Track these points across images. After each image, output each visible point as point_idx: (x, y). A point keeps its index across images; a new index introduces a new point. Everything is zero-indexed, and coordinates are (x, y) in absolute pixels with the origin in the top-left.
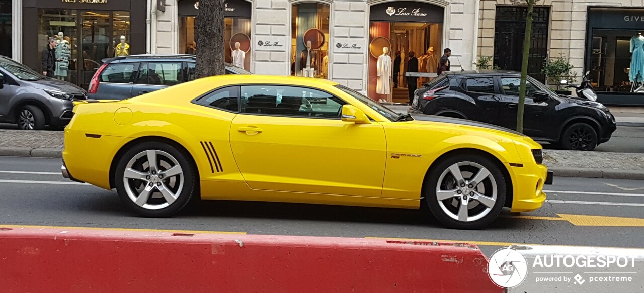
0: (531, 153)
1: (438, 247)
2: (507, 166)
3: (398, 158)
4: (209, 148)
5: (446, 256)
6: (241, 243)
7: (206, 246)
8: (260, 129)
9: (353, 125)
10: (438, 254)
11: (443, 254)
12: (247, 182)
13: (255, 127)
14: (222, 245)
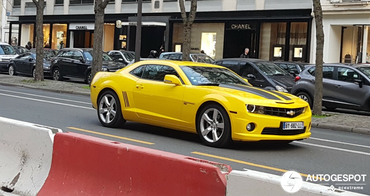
0: (246, 107)
1: (199, 163)
2: (229, 113)
3: (186, 104)
4: (125, 94)
5: (202, 169)
6: (128, 149)
7: (116, 149)
8: (143, 87)
9: (175, 86)
10: (198, 167)
11: (200, 167)
12: (137, 113)
13: (142, 85)
14: (121, 149)
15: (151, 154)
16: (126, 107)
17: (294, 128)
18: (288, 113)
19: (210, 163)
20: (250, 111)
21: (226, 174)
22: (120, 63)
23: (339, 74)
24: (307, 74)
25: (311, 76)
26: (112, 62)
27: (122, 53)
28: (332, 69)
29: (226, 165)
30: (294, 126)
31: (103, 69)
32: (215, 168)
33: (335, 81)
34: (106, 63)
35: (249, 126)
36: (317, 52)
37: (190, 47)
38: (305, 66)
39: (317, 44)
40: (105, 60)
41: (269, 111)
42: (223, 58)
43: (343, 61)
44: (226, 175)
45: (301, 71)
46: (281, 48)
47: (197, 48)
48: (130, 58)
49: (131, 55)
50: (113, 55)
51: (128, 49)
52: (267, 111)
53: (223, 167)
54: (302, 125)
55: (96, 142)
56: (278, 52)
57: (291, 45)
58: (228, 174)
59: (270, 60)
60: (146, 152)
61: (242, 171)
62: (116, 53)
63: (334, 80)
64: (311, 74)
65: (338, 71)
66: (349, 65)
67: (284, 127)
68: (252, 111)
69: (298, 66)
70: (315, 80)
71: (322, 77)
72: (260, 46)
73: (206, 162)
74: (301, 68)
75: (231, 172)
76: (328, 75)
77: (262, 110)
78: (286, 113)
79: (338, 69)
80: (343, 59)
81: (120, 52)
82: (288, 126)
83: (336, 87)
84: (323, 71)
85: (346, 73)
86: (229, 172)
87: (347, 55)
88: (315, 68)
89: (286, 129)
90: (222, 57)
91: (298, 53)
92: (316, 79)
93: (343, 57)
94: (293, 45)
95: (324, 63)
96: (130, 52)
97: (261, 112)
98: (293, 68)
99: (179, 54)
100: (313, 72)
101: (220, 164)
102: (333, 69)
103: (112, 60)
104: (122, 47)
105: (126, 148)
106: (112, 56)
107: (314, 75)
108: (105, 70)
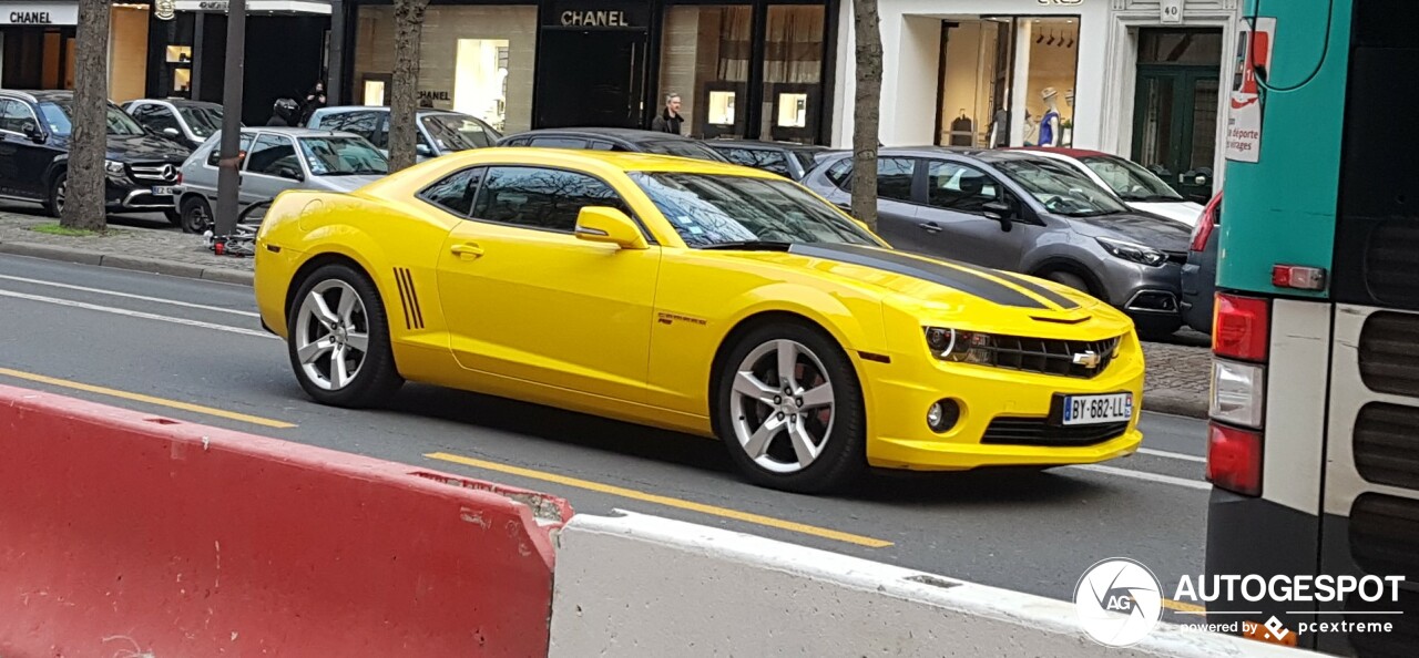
0: (923, 337)
1: (460, 490)
2: (855, 359)
3: (669, 322)
4: (404, 278)
5: (467, 510)
6: (206, 443)
7: (165, 443)
8: (481, 251)
9: (617, 251)
10: (456, 503)
11: (461, 505)
12: (455, 351)
13: (476, 246)
14: (183, 444)
15: (288, 461)
16: (409, 328)
17: (1099, 416)
18: (1077, 358)
19: (497, 490)
20: (937, 351)
21: (552, 527)
22: (170, 144)
23: (931, 186)
24: (823, 184)
25: (838, 190)
26: (141, 140)
27: (178, 107)
28: (908, 168)
29: (552, 498)
30: (1100, 408)
31: (110, 165)
32: (513, 508)
33: (920, 208)
34: (120, 144)
35: (936, 411)
36: (857, 108)
37: (416, 89)
38: (816, 157)
39: (860, 79)
40: (115, 133)
41: (1006, 352)
42: (533, 128)
43: (946, 140)
44: (553, 531)
45: (802, 173)
46: (733, 94)
47: (441, 93)
48: (207, 125)
49: (206, 116)
50: (143, 114)
51: (195, 94)
52: (1000, 353)
53: (542, 505)
54: (1127, 405)
55: (95, 420)
56: (722, 109)
57: (768, 84)
58: (559, 527)
59: (695, 135)
60: (272, 454)
61: (608, 515)
62: (154, 107)
63: (915, 207)
64: (837, 183)
65: (931, 173)
66: (966, 153)
67: (1065, 414)
68: (945, 354)
69: (793, 156)
70: (849, 204)
71: (875, 193)
72: (660, 86)
73: (482, 488)
74: (801, 163)
75: (570, 521)
76: (895, 188)
77: (980, 347)
78: (1072, 360)
79: (928, 166)
80: (946, 133)
81: (168, 104)
82: (1080, 410)
83: (922, 227)
84: (879, 173)
85: (954, 183)
86: (564, 521)
87: (958, 120)
88: (850, 164)
89: (1072, 422)
90: (529, 125)
91: (791, 111)
92: (853, 202)
93: (947, 126)
94: (776, 84)
95: (881, 145)
96: (204, 106)
97: (977, 355)
98: (774, 163)
99: (378, 112)
100: (844, 176)
101: (532, 495)
102: (912, 168)
103: (141, 132)
104: (177, 88)
105: (201, 438)
106: (141, 117)
107: (846, 188)
108: (115, 166)
